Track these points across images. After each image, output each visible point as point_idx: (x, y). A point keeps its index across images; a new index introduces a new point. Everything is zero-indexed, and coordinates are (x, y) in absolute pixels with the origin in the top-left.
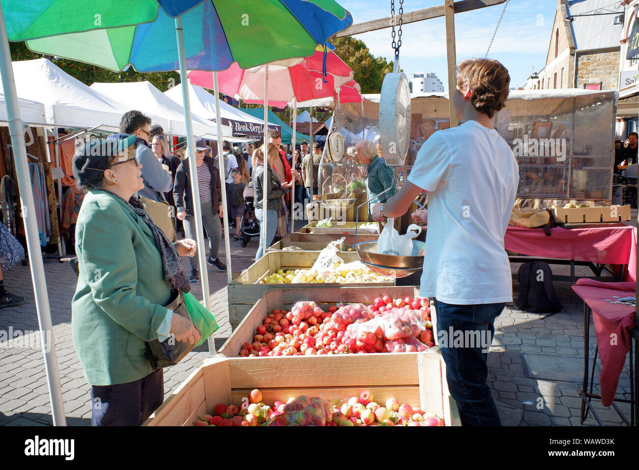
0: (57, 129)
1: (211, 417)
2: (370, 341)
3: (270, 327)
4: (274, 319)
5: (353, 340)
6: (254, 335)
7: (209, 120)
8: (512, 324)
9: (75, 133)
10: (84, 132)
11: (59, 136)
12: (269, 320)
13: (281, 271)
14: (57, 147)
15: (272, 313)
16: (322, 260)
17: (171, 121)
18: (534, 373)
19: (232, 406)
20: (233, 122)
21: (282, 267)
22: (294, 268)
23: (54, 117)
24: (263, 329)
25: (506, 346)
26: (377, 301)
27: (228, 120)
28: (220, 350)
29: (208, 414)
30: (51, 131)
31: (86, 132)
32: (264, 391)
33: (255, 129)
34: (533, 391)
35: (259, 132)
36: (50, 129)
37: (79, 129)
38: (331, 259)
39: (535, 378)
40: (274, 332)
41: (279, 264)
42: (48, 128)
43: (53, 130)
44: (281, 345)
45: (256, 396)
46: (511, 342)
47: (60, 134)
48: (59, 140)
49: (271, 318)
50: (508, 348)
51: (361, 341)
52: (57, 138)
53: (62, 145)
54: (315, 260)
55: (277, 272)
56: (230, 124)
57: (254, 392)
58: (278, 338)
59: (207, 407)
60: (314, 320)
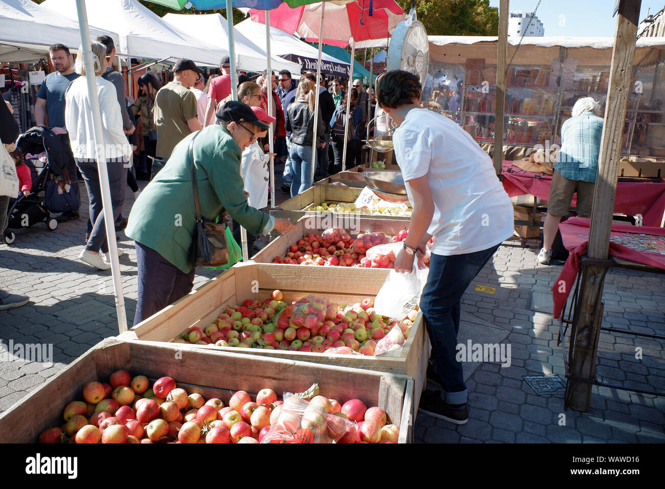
0: (130, 59)
1: (239, 307)
2: (383, 263)
3: (302, 247)
4: (308, 241)
5: (369, 261)
6: (287, 251)
7: (282, 57)
8: (533, 267)
9: (146, 64)
10: (155, 63)
11: (132, 66)
12: (302, 242)
13: (325, 204)
14: (130, 76)
15: (307, 237)
16: (364, 197)
17: (239, 55)
18: (536, 307)
19: (256, 301)
20: (303, 58)
21: (326, 201)
22: (337, 202)
23: (128, 48)
24: (295, 248)
25: (519, 285)
26: (401, 233)
27: (298, 56)
28: (253, 258)
29: (237, 305)
30: (124, 60)
31: (157, 63)
32: (285, 293)
33: (327, 68)
34: (527, 319)
35: (331, 70)
36: (124, 58)
37: (151, 60)
38: (372, 196)
39: (534, 311)
40: (304, 251)
41: (323, 198)
42: (122, 58)
43: (126, 59)
44: (307, 261)
45: (277, 295)
46: (526, 281)
47: (133, 64)
48: (131, 70)
49: (305, 240)
50: (521, 286)
51: (375, 261)
52: (130, 68)
53: (134, 75)
54: (357, 197)
55: (321, 205)
56: (300, 60)
57: (275, 293)
58: (306, 256)
59: (237, 301)
60: (342, 244)
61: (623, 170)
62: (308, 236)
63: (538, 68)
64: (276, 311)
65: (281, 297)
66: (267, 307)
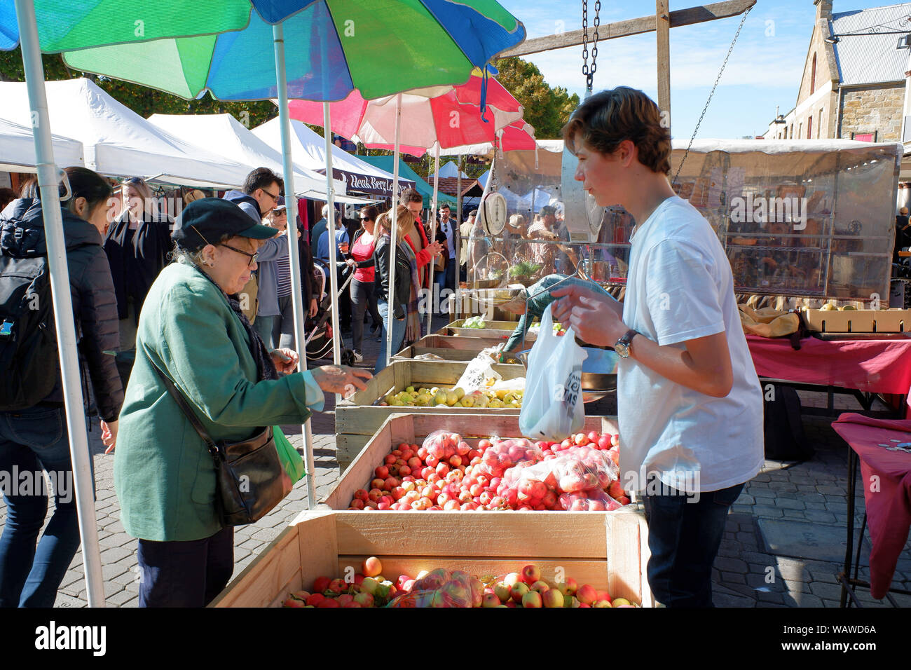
1: (308, 594)
2: (538, 493)
3: (394, 468)
4: (401, 457)
5: (513, 490)
6: (372, 479)
7: (319, 171)
12: (393, 459)
13: (412, 389)
15: (398, 449)
16: (470, 375)
18: (772, 547)
19: (338, 580)
20: (348, 174)
21: (412, 383)
22: (430, 385)
23: (96, 161)
24: (385, 471)
27: (342, 171)
28: (324, 499)
29: (303, 589)
32: (385, 560)
33: (379, 186)
35: (385, 189)
38: (483, 374)
39: (773, 555)
40: (400, 476)
41: (408, 380)
44: (409, 495)
45: (373, 566)
49: (396, 455)
50: (735, 510)
51: (524, 492)
54: (461, 375)
55: (405, 390)
56: (344, 177)
57: (370, 561)
58: (406, 484)
59: (302, 581)
60: (457, 460)
61: (850, 322)
62: (399, 447)
63: (693, 181)
64: (374, 597)
65: (379, 570)
66: (359, 592)
